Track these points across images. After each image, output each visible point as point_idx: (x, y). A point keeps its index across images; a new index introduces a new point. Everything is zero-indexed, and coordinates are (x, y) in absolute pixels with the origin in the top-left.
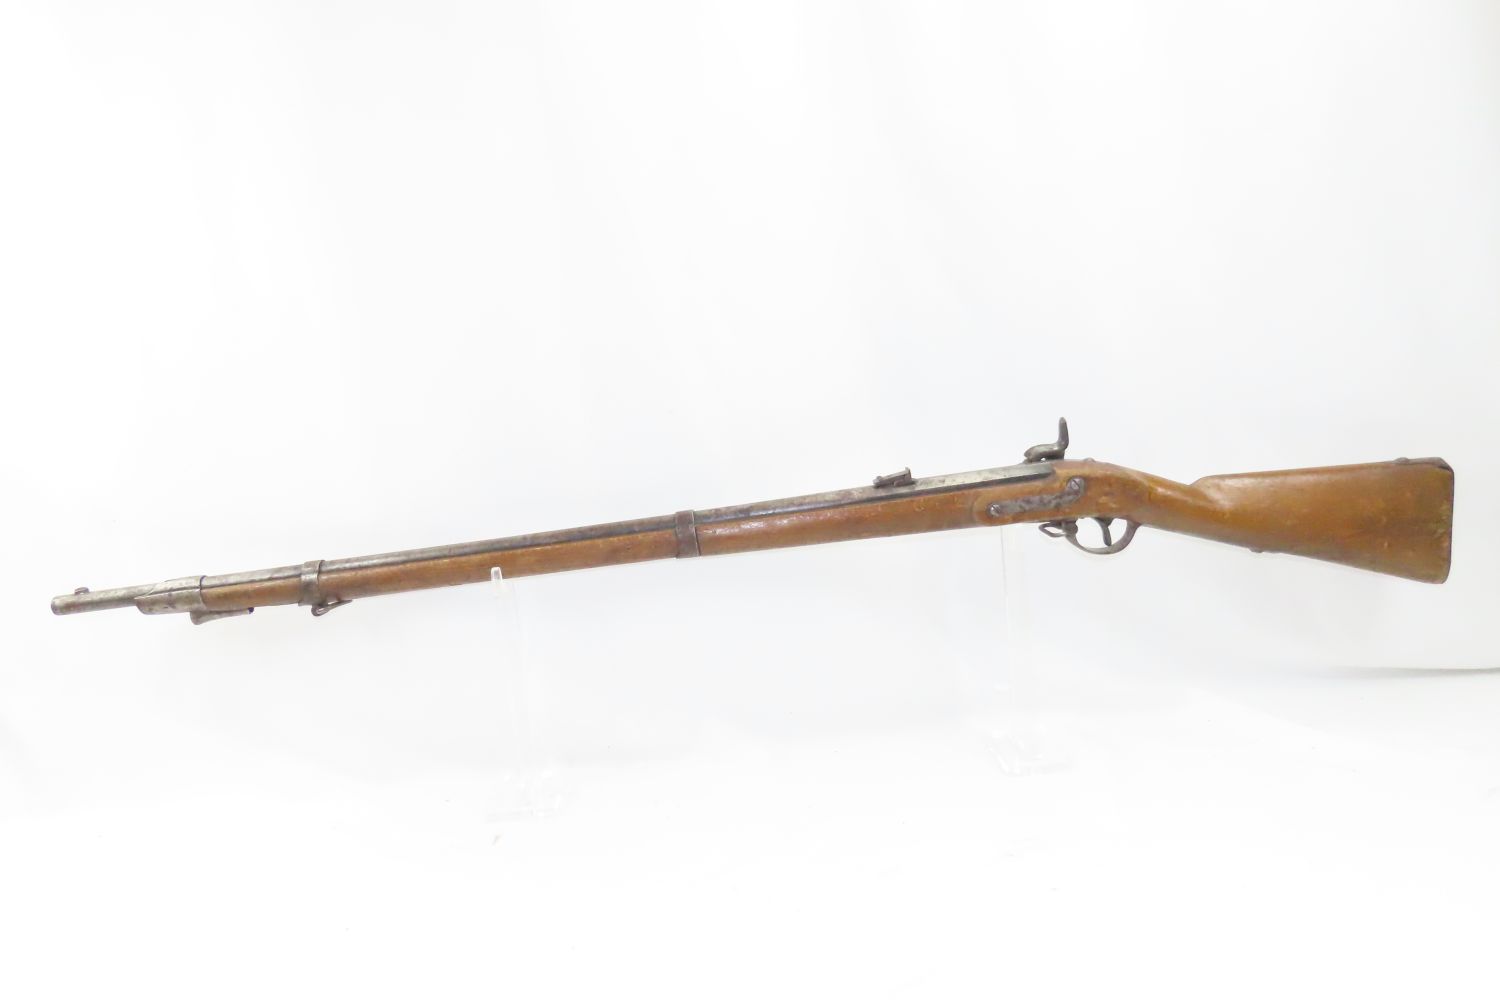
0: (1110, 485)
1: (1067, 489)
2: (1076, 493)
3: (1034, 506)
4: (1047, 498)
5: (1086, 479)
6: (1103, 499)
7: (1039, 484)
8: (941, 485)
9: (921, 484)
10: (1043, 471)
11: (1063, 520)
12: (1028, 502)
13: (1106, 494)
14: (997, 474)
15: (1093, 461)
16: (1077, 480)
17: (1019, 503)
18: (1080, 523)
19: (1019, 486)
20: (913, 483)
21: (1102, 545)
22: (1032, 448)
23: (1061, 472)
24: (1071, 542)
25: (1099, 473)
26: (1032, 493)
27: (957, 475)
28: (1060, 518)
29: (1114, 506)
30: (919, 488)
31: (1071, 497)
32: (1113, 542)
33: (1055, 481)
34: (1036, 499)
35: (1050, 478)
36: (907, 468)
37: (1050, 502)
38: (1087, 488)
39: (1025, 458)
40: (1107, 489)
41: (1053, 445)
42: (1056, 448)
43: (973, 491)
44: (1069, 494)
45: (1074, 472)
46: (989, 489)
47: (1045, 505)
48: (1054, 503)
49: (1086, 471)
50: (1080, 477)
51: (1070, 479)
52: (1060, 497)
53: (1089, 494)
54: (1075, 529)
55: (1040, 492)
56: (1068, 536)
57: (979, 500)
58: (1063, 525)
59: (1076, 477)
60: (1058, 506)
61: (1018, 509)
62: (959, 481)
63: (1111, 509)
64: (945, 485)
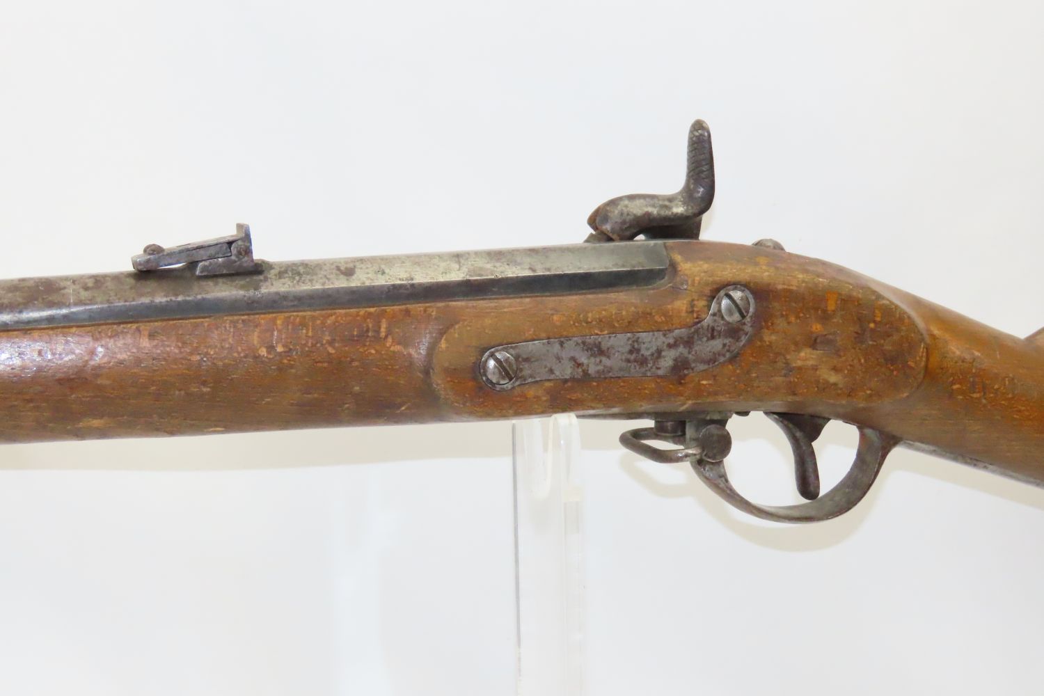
0: (825, 317)
1: (708, 320)
2: (734, 332)
3: (614, 362)
4: (650, 342)
5: (761, 293)
6: (806, 357)
7: (626, 300)
8: (341, 283)
9: (281, 275)
10: (637, 262)
11: (691, 414)
12: (598, 351)
13: (813, 343)
14: (516, 263)
15: (778, 247)
16: (737, 295)
17: (571, 349)
18: (735, 425)
19: (573, 301)
20: (258, 270)
21: (790, 496)
22: (613, 203)
23: (693, 270)
24: (707, 480)
25: (797, 280)
26: (609, 324)
27: (389, 261)
28: (684, 405)
29: (833, 378)
30: (272, 287)
31: (717, 344)
32: (824, 490)
33: (675, 292)
34: (620, 342)
35: (664, 284)
36: (240, 226)
37: (659, 353)
38: (763, 319)
39: (591, 231)
40: (817, 328)
41: (671, 199)
42: (679, 209)
43: (435, 307)
44: (712, 334)
45: (728, 272)
46: (482, 304)
47: (643, 362)
48: (667, 362)
49: (763, 273)
50: (744, 286)
51: (717, 290)
52: (689, 343)
53: (769, 337)
54: (724, 444)
55: (630, 326)
56: (700, 463)
57: (455, 333)
58: (690, 432)
59: (736, 285)
60: (681, 367)
61: (565, 371)
62: (396, 276)
63: (825, 388)
64: (354, 283)
